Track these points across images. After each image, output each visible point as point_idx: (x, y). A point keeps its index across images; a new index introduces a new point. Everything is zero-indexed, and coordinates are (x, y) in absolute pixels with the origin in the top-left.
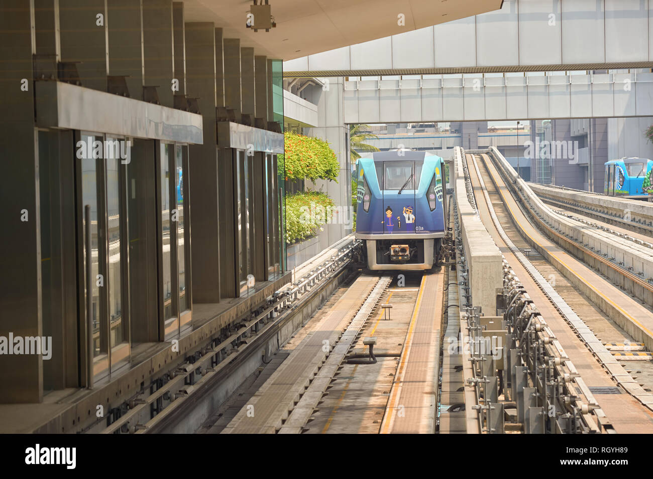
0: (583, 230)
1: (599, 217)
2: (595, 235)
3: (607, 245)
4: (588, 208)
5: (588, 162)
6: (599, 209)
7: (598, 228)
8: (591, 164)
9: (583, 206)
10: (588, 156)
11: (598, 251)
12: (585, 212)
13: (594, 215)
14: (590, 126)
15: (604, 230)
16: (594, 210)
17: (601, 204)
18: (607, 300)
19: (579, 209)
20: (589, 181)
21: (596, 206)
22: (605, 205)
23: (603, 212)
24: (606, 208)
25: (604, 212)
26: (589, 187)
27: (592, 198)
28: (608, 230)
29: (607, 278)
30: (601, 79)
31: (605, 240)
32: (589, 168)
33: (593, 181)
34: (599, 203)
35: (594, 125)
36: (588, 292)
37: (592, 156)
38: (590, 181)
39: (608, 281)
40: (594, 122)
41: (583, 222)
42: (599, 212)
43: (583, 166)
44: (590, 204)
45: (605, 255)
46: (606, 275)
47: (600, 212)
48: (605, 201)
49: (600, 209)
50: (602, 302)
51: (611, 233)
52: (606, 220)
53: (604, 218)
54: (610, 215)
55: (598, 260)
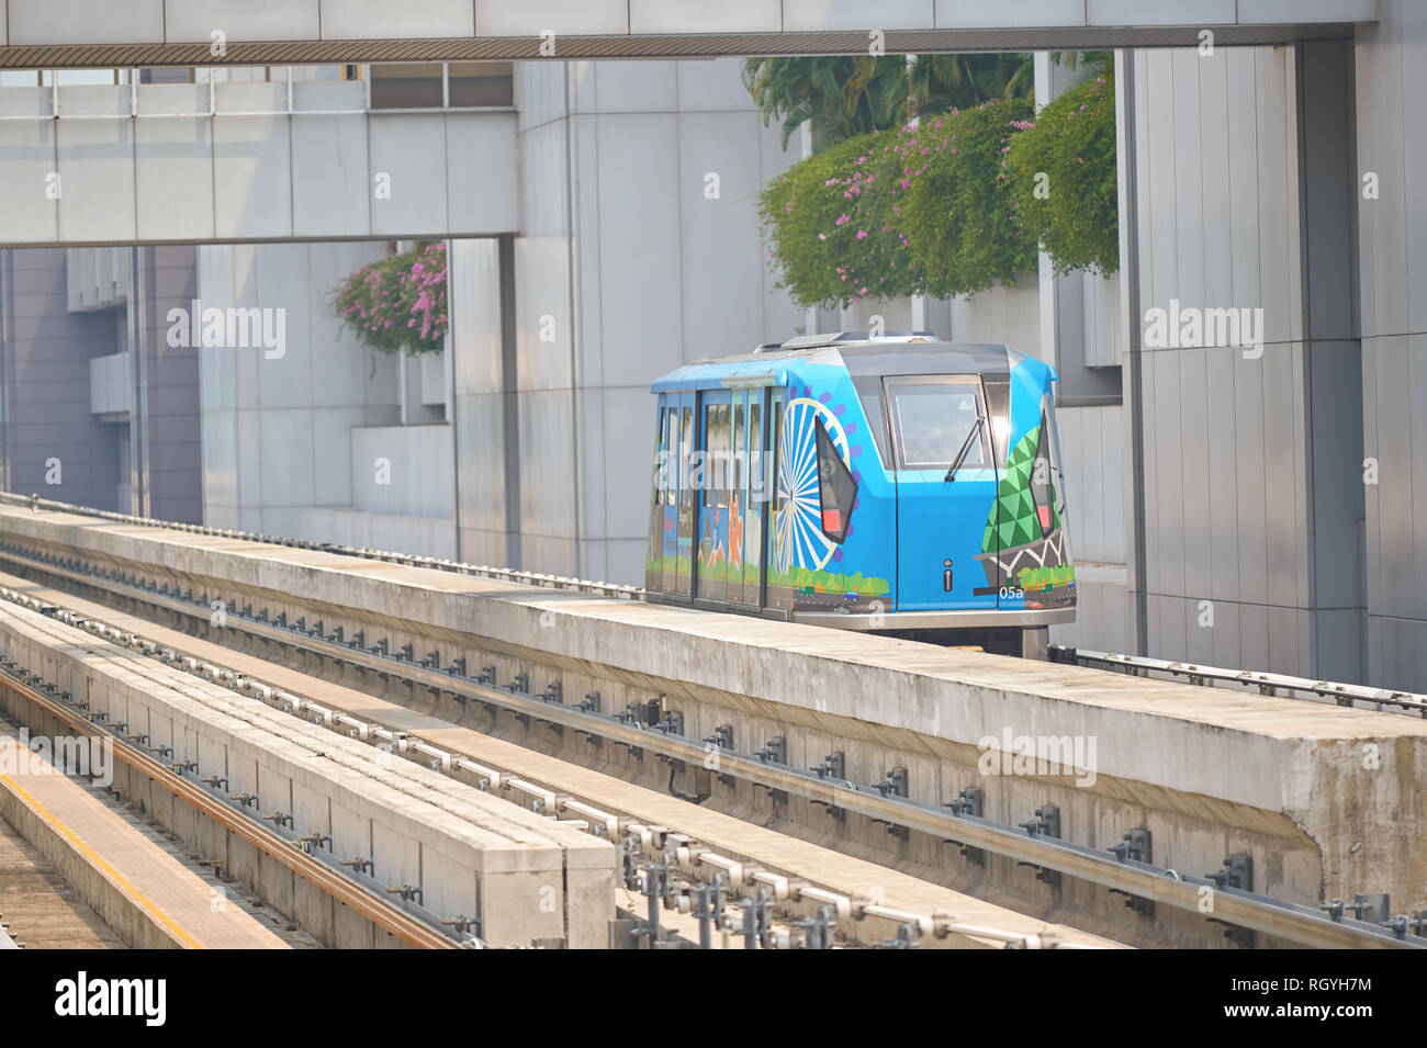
0: (89, 660)
1: (159, 612)
2: (130, 679)
3: (172, 714)
4: (122, 579)
5: (130, 406)
6: (160, 581)
7: (147, 653)
8: (139, 417)
9: (104, 571)
10: (130, 385)
11: (140, 739)
12: (113, 594)
13: (144, 603)
14: (136, 273)
15: (165, 661)
16: (142, 584)
17: (169, 562)
18: (158, 921)
19: (91, 580)
20: (135, 476)
21: (150, 572)
22: (180, 567)
23: (176, 594)
24: (187, 576)
25: (178, 590)
26: (135, 501)
27: (136, 541)
28: (179, 662)
29: (168, 836)
30: (170, 102)
31: (164, 695)
32: (133, 428)
33: (146, 476)
34: (162, 558)
35: (151, 269)
36: (94, 892)
37: (144, 384)
38: (137, 477)
39: (171, 847)
40: (151, 258)
41: (93, 631)
42: (161, 592)
43: (113, 419)
44: (127, 563)
45: (164, 752)
46: (168, 824)
47: (164, 591)
48: (182, 553)
49: (166, 580)
50: (141, 926)
51: (188, 669)
52: (186, 622)
53: (179, 614)
54: (198, 603)
55: (140, 772)
